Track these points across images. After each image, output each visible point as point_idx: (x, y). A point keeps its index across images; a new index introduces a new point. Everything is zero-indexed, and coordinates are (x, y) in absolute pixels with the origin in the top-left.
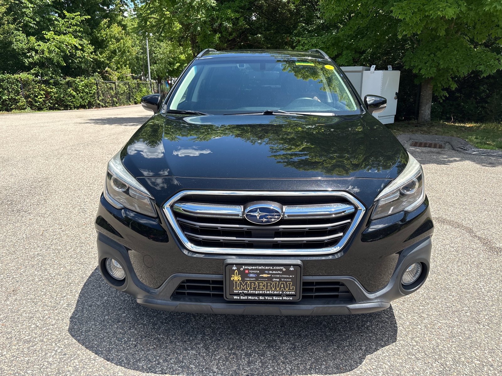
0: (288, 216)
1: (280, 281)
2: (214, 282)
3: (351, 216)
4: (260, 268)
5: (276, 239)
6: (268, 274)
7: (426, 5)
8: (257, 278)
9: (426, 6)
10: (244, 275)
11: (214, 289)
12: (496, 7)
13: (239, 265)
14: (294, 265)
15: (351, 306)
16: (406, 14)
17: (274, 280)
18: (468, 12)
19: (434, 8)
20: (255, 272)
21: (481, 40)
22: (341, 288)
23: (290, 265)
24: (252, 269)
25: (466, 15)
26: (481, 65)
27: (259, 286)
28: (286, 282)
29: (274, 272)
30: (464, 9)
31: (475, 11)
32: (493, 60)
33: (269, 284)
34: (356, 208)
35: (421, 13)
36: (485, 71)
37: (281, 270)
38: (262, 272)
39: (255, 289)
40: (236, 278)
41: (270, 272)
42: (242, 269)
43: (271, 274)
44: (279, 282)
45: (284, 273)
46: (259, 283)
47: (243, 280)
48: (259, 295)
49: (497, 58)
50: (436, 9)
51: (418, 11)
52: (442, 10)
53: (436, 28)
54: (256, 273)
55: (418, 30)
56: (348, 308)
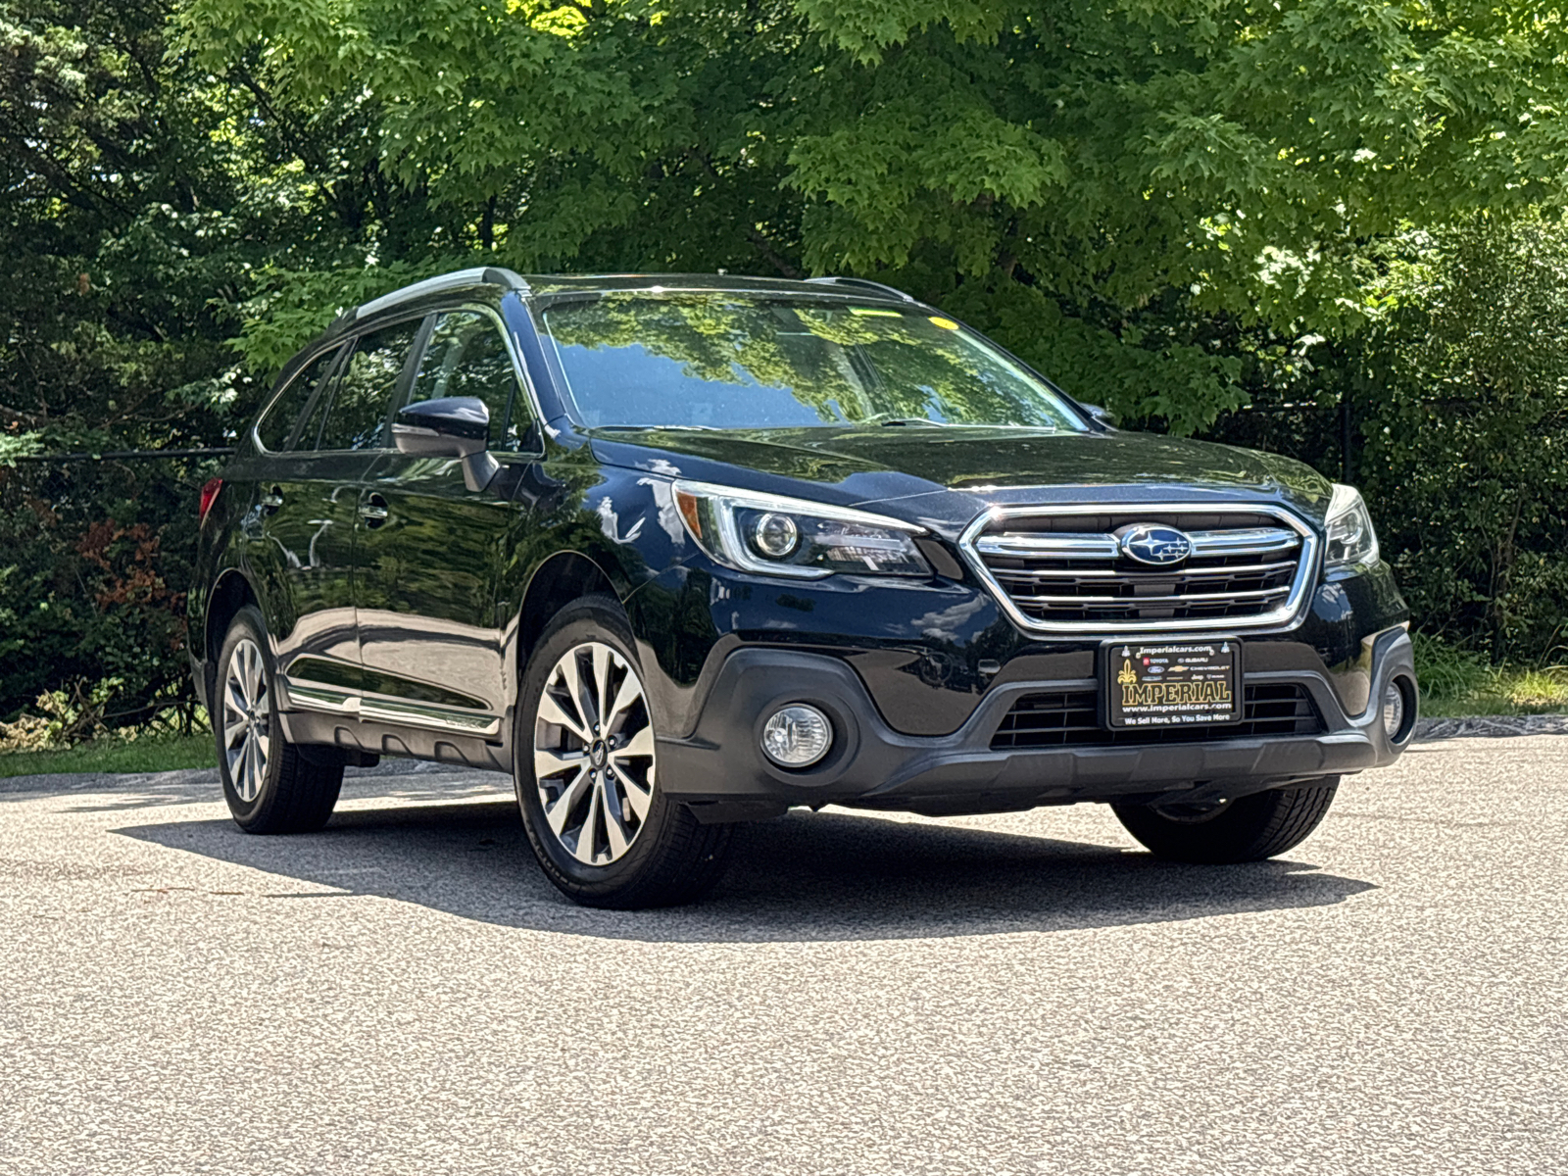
0: (1199, 549)
1: (1206, 679)
2: (1075, 697)
3: (1295, 553)
4: (1171, 650)
5: (1183, 597)
6: (1184, 664)
7: (916, 147)
8: (1165, 675)
9: (920, 152)
10: (1141, 669)
11: (1073, 719)
12: (1194, 167)
13: (1134, 646)
14: (1230, 641)
15: (1325, 739)
16: (856, 184)
17: (1194, 677)
18: (1077, 186)
19: (958, 164)
20: (1161, 661)
21: (1132, 295)
22: (1301, 706)
23: (1222, 641)
24: (1157, 656)
25: (1070, 195)
26: (1156, 394)
27: (1168, 693)
28: (1216, 680)
29: (1194, 660)
30: (1059, 172)
31: (1104, 181)
32: (1198, 374)
33: (1186, 689)
34: (1301, 538)
35: (903, 181)
36: (1177, 417)
37: (1206, 654)
38: (1173, 659)
39: (1161, 703)
40: (1127, 677)
41: (1188, 660)
42: (1138, 656)
43: (1190, 665)
44: (1203, 681)
45: (1212, 661)
46: (1167, 687)
47: (1140, 682)
48: (1169, 714)
49: (1213, 365)
50: (967, 165)
51: (890, 172)
52: (998, 174)
53: (950, 242)
54: (1163, 665)
55: (897, 250)
56: (1320, 743)
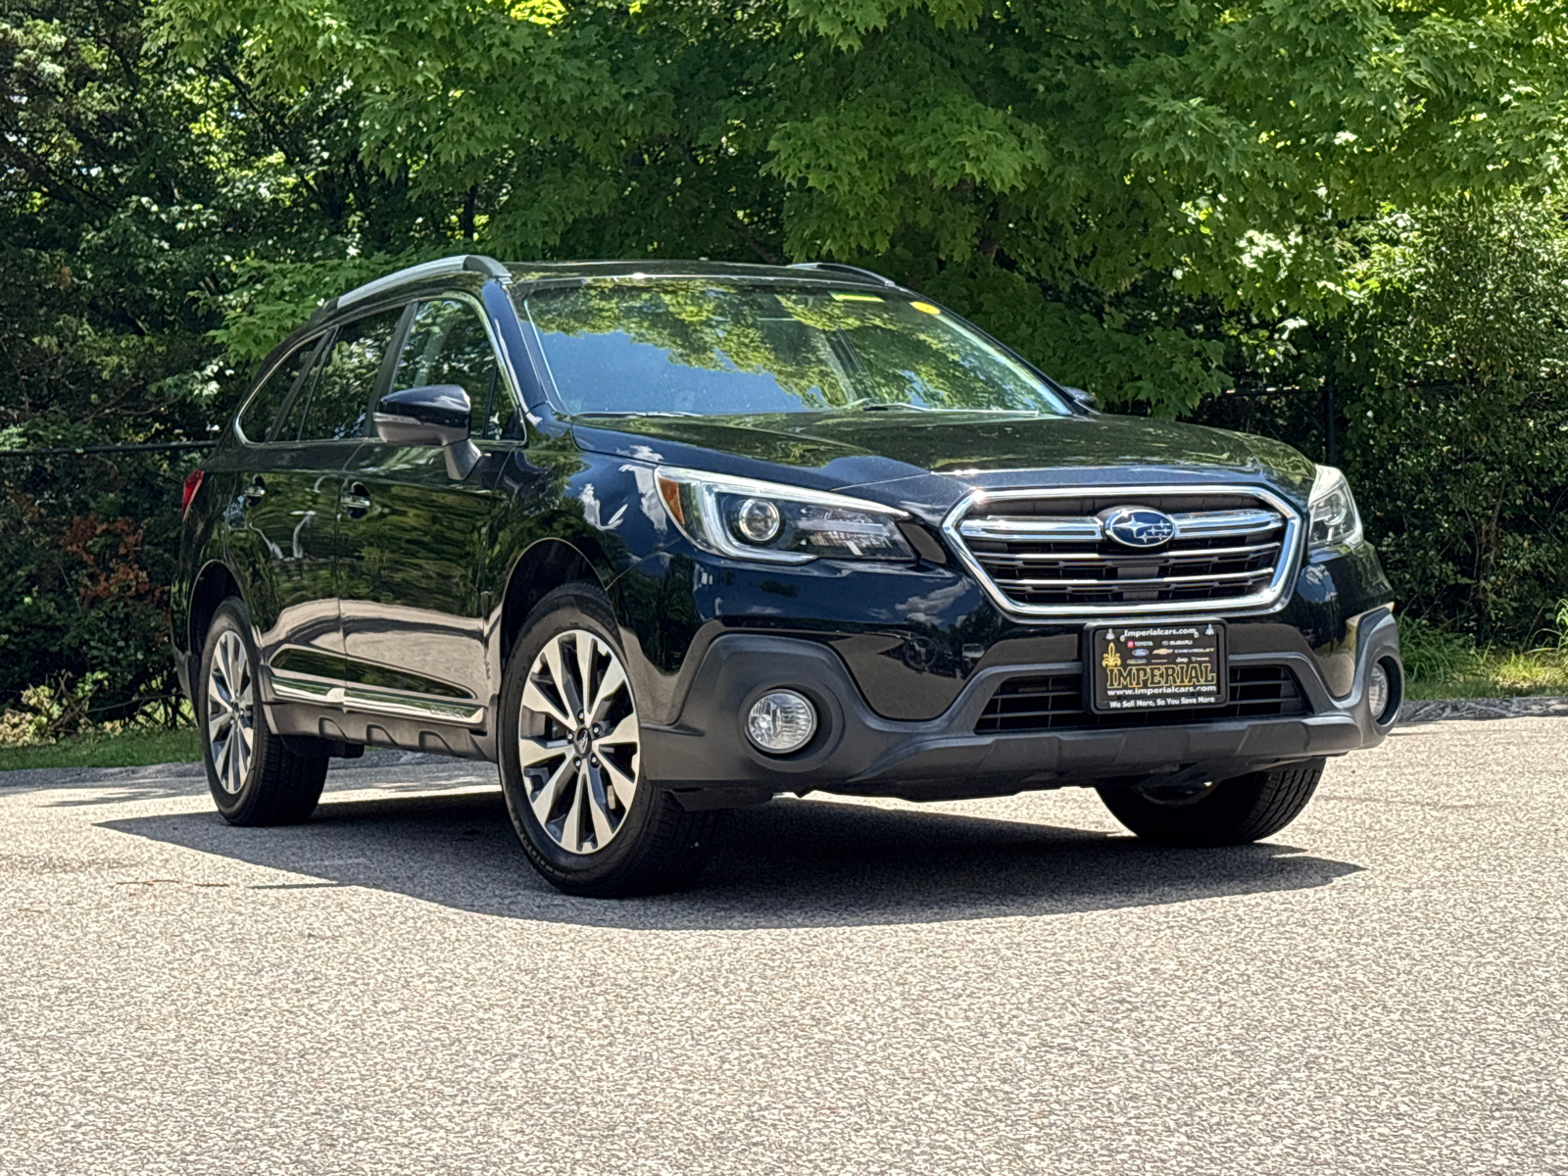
0: (1183, 531)
1: (1190, 662)
2: (1059, 680)
3: (1279, 535)
4: (1155, 633)
5: (1167, 579)
6: (1168, 647)
7: (896, 132)
8: (1150, 658)
9: (900, 137)
10: (1125, 652)
11: (1058, 703)
12: (1175, 151)
13: (1118, 629)
14: (1214, 623)
15: (1310, 721)
16: (836, 170)
17: (1179, 660)
18: (1058, 170)
19: (939, 149)
20: (1145, 644)
21: (1114, 280)
22: (1286, 687)
23: (1206, 624)
24: (1142, 638)
25: (1051, 179)
26: (1139, 378)
27: (1153, 676)
28: (1200, 663)
29: (1179, 643)
30: (1040, 157)
31: (1084, 165)
32: (1181, 358)
33: (1170, 672)
34: (1284, 520)
35: (884, 167)
36: (1160, 401)
37: (1190, 637)
38: (1158, 642)
39: (1145, 686)
40: (1111, 660)
41: (1172, 643)
42: (1122, 638)
43: (1175, 647)
44: (1188, 664)
45: (1197, 643)
46: (1152, 670)
47: (1124, 665)
48: (1154, 697)
49: (1195, 349)
50: (947, 150)
51: (870, 158)
52: (978, 159)
53: (931, 228)
54: (1147, 648)
55: (878, 236)
56: (1305, 725)
